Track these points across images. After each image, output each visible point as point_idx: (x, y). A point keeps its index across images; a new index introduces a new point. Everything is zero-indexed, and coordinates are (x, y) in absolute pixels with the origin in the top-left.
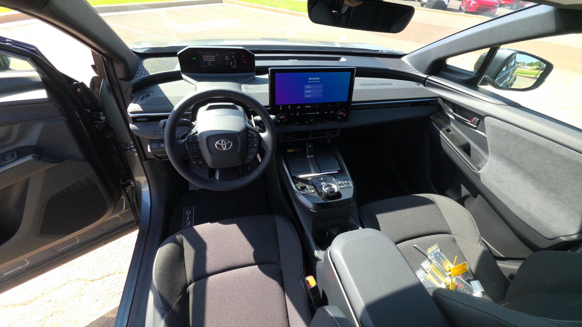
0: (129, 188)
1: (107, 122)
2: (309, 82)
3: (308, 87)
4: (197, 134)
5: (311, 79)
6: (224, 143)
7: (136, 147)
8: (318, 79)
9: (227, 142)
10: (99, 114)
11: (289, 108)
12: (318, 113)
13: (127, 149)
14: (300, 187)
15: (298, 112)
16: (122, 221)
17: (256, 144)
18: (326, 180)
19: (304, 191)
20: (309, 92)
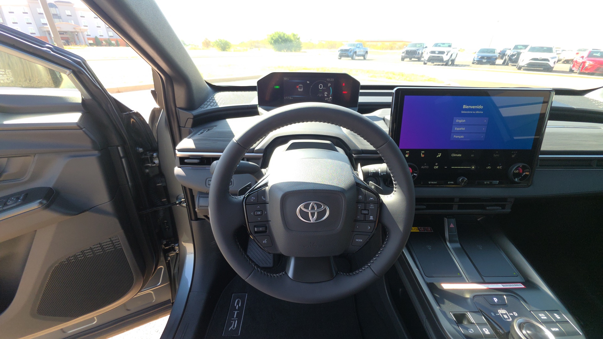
0: (172, 254)
1: (159, 166)
2: (462, 112)
3: (460, 121)
4: (267, 188)
5: (467, 107)
6: (313, 208)
7: (187, 201)
8: (481, 107)
9: (319, 206)
10: (153, 155)
11: (422, 156)
12: (473, 167)
13: (175, 203)
14: (454, 315)
15: (437, 164)
16: (155, 300)
17: (372, 216)
18: (506, 304)
19: (467, 329)
20: (462, 130)
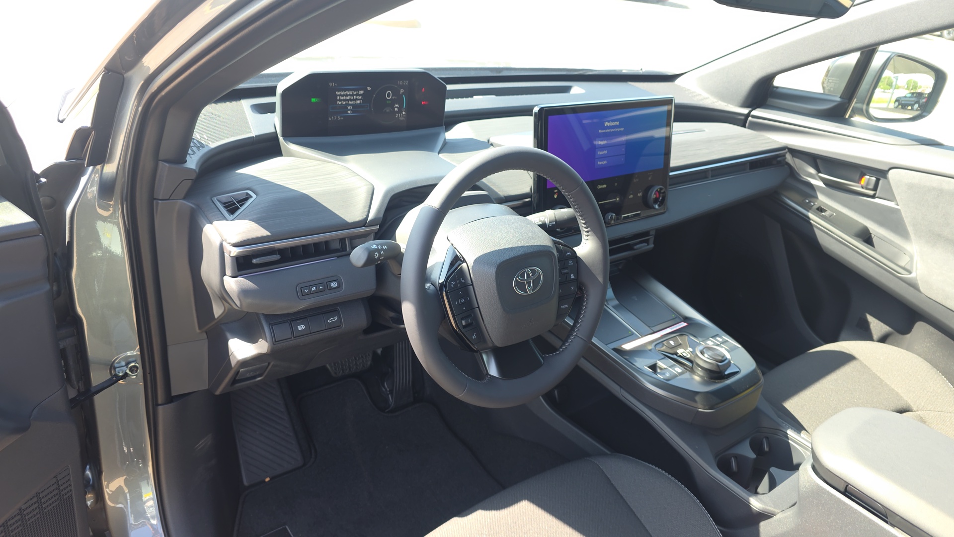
2: (603, 131)
3: (601, 143)
4: (463, 265)
5: (607, 124)
6: (528, 276)
9: (534, 273)
12: (618, 199)
14: (649, 367)
17: (572, 274)
18: (681, 344)
19: (664, 374)
20: (604, 154)
